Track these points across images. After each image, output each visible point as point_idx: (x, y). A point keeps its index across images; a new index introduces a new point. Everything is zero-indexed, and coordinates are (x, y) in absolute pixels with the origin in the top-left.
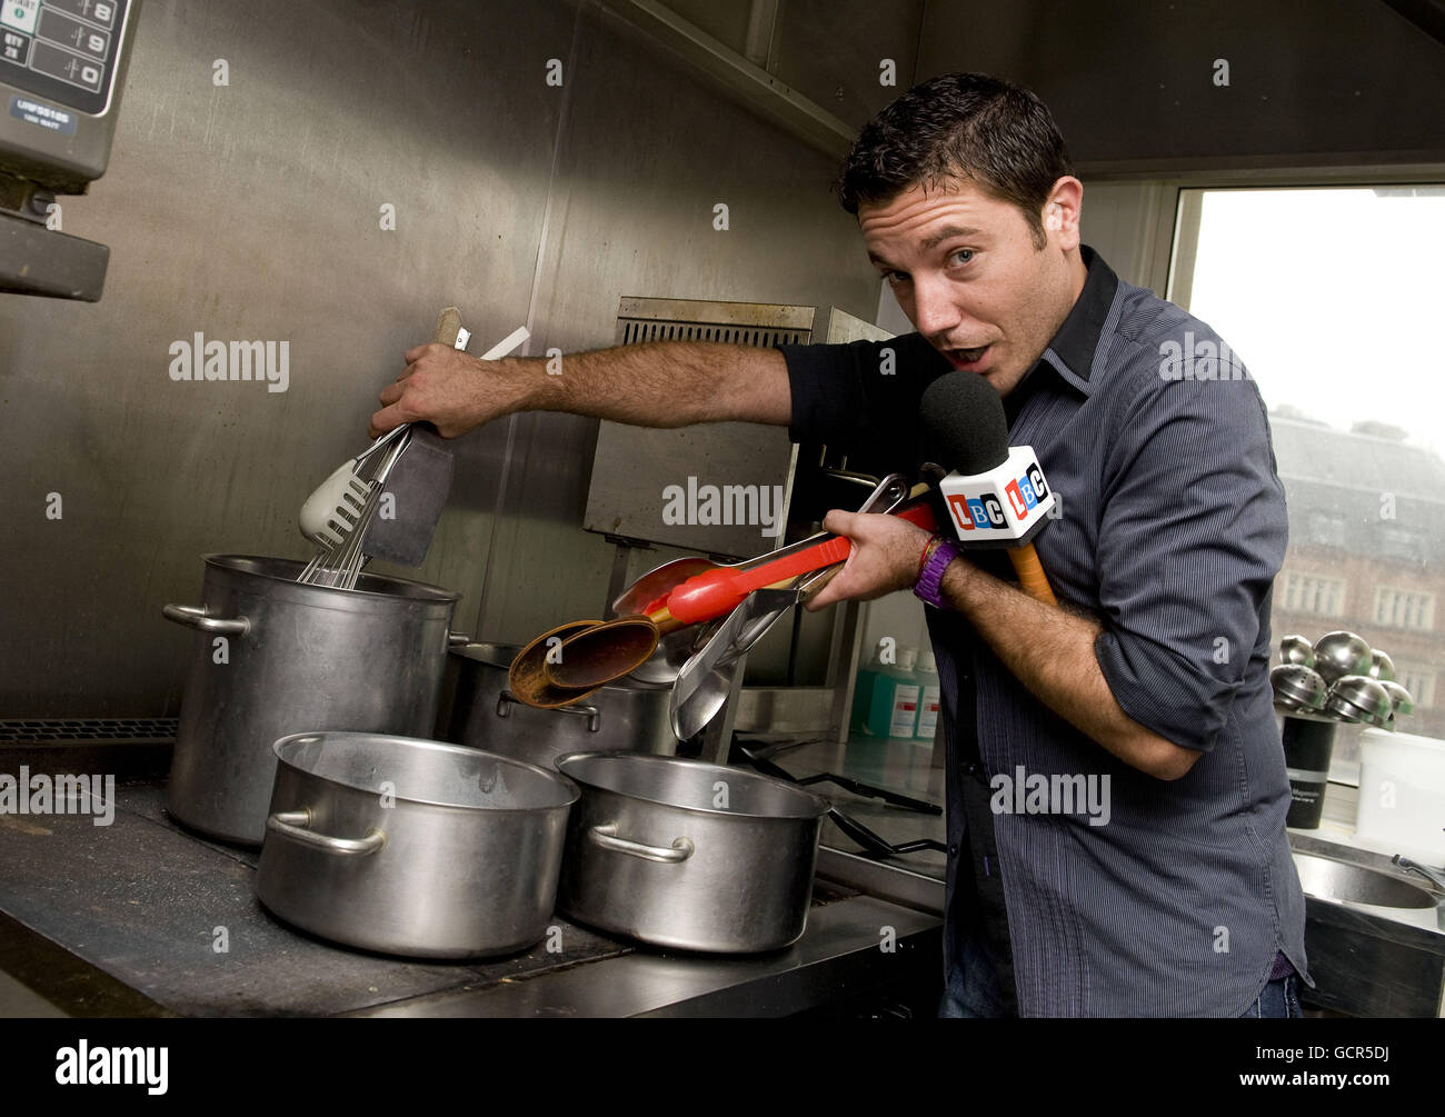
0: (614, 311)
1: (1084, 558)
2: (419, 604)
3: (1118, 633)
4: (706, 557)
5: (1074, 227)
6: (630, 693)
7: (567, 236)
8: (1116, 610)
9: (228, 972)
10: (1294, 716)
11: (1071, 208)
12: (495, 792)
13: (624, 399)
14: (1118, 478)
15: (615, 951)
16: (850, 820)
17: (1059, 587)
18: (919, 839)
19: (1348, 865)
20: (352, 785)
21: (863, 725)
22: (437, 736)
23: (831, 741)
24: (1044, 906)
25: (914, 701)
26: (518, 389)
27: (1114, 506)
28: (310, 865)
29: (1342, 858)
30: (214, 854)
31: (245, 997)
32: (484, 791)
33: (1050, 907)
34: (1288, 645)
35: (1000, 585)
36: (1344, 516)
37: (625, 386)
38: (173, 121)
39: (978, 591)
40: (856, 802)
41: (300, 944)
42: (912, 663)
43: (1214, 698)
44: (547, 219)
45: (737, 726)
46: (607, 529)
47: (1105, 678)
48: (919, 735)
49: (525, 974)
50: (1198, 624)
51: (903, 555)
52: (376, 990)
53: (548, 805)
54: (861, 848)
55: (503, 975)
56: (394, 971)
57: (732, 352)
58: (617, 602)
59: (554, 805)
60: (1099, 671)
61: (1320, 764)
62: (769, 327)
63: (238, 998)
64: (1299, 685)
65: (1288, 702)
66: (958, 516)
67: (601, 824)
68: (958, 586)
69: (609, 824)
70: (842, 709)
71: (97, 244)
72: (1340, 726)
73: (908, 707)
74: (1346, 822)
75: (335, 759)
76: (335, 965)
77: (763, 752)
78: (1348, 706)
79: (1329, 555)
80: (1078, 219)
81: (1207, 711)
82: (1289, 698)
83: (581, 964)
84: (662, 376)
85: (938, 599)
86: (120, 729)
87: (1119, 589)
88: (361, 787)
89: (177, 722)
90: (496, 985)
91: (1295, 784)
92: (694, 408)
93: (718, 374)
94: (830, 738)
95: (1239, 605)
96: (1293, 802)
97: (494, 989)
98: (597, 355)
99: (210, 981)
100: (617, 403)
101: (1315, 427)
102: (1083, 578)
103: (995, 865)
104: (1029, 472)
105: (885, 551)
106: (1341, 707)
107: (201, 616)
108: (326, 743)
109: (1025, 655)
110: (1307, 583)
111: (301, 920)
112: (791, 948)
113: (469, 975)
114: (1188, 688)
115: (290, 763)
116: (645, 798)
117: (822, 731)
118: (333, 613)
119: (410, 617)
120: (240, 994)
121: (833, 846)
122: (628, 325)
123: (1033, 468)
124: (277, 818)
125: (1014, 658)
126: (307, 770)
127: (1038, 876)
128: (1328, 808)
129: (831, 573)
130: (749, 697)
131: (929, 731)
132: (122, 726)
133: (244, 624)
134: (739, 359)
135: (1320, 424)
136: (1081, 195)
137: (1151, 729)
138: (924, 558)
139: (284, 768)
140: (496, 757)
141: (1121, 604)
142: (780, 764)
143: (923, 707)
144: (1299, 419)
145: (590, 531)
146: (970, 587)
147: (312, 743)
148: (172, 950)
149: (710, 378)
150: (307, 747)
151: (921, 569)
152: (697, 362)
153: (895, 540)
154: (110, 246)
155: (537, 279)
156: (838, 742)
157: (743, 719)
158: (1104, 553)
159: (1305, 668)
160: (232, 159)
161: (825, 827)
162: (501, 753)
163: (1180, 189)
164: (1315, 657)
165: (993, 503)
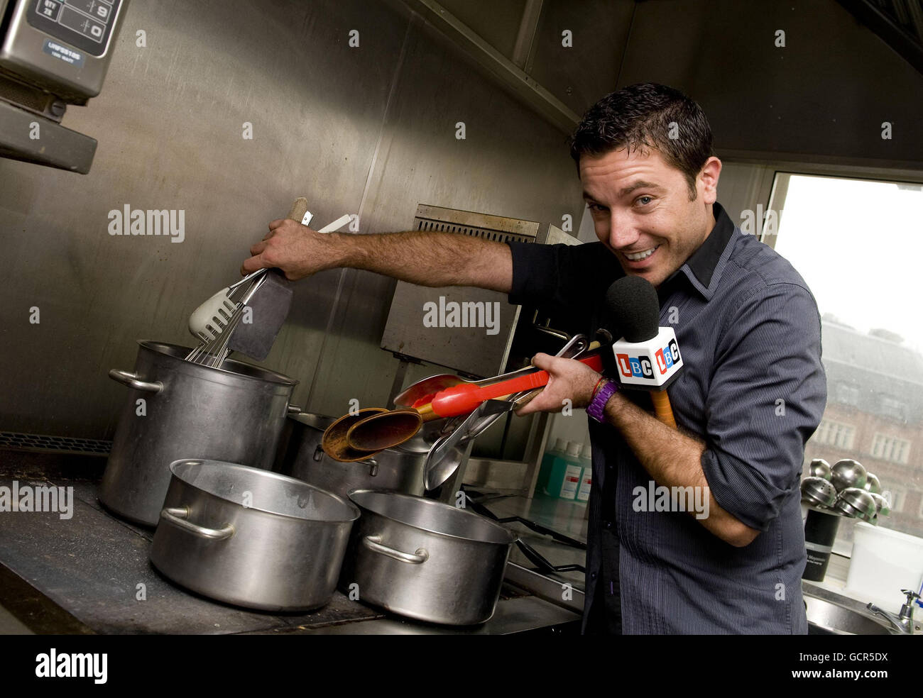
0: (413, 213)
1: (699, 402)
2: (271, 385)
3: (717, 452)
4: (455, 374)
5: (714, 190)
6: (399, 454)
7: (388, 163)
8: (718, 438)
9: (126, 606)
10: (815, 510)
11: (713, 177)
12: (307, 508)
13: (405, 266)
14: (726, 353)
15: (373, 615)
16: (529, 547)
17: (680, 418)
18: (572, 564)
19: (838, 606)
20: (218, 495)
21: (544, 489)
22: (274, 469)
23: (522, 496)
24: (646, 617)
25: (578, 476)
26: (338, 253)
27: (722, 371)
28: (185, 543)
29: (834, 601)
30: (125, 529)
31: (136, 622)
32: (300, 506)
33: (650, 618)
34: (815, 465)
35: (643, 413)
36: (858, 387)
37: (407, 258)
38: (148, 65)
39: (629, 416)
40: (536, 537)
41: (174, 592)
42: (578, 453)
43: (774, 499)
44: (377, 150)
45: (464, 481)
46: (395, 349)
47: (707, 480)
48: (578, 498)
49: (315, 625)
50: (769, 452)
51: (582, 387)
52: (219, 625)
53: (340, 520)
54: (534, 566)
55: (300, 624)
56: (232, 615)
57: (478, 243)
58: (397, 398)
59: (343, 520)
60: (703, 475)
61: (828, 541)
62: (509, 233)
63: (131, 622)
64: (819, 490)
65: (812, 500)
66: (622, 367)
67: (372, 535)
68: (616, 411)
69: (377, 535)
70: (532, 476)
71: (91, 138)
72: (843, 519)
73: (573, 480)
74: (842, 580)
75: (208, 477)
76: (194, 607)
77: (479, 499)
78: (849, 507)
79: (848, 411)
80: (716, 186)
81: (769, 507)
82: (812, 498)
83: (350, 622)
84: (431, 254)
85: (601, 417)
86: (75, 445)
87: (721, 424)
88: (223, 497)
89: (111, 444)
90: (295, 630)
91: (810, 552)
92: (449, 276)
93: (467, 256)
94: (522, 494)
95: (794, 442)
96: (808, 563)
97: (294, 632)
98: (391, 237)
99: (114, 610)
100: (401, 268)
101: (847, 330)
102: (696, 415)
103: (617, 587)
104: (670, 344)
105: (570, 382)
106: (845, 507)
107: (133, 378)
108: (204, 467)
109: (656, 459)
110: (831, 427)
111: (176, 577)
112: (484, 624)
113: (279, 622)
114: (759, 492)
115: (179, 477)
116: (401, 520)
117: (517, 490)
118: (216, 385)
119: (265, 392)
120: (132, 620)
121: (517, 563)
122: (421, 223)
123: (673, 341)
124: (167, 511)
125: (648, 460)
126: (190, 483)
127: (644, 598)
128: (830, 569)
129: (534, 394)
130: (474, 463)
131: (585, 496)
132: (76, 443)
133: (159, 387)
134: (482, 248)
135: (849, 327)
136: (720, 170)
137: (732, 514)
138: (596, 390)
139: (175, 480)
140: (309, 485)
141: (722, 434)
142: (490, 508)
143: (582, 481)
144: (836, 323)
145: (384, 349)
146: (624, 412)
147: (194, 466)
148: (92, 588)
149: (462, 258)
150: (191, 469)
151: (593, 397)
152: (454, 247)
153: (579, 376)
154: (98, 139)
155: (367, 187)
156: (526, 497)
157: (469, 477)
158: (713, 400)
159: (824, 480)
160: (182, 93)
161: (513, 550)
162: (313, 484)
163: (776, 172)
164: (832, 474)
165: (646, 362)
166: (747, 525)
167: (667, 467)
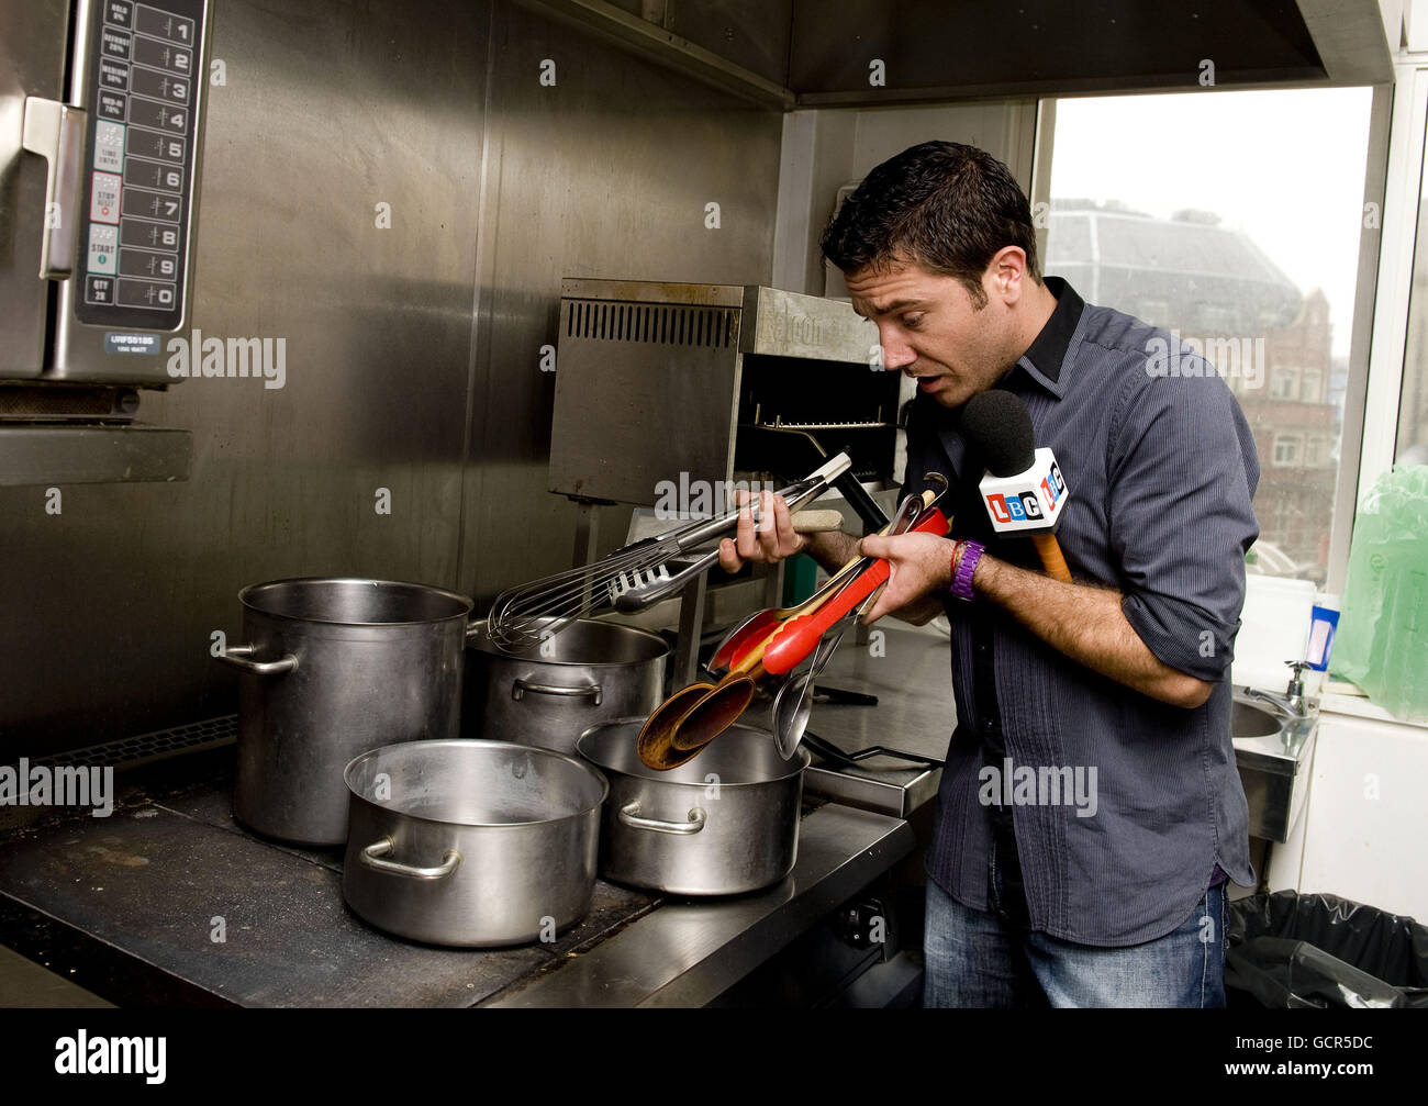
3: (1143, 594)
7: (501, 213)
8: (1140, 575)
11: (1017, 270)
12: (526, 777)
14: (1124, 463)
30: (291, 859)
32: (516, 776)
35: (1026, 574)
39: (1008, 584)
41: (396, 947)
43: (1228, 638)
46: (571, 490)
47: (1141, 638)
49: (584, 945)
51: (936, 567)
52: (472, 985)
55: (566, 950)
56: (481, 963)
60: (1132, 631)
62: (703, 306)
66: (995, 512)
67: (627, 805)
68: (990, 581)
69: (632, 801)
76: (431, 965)
81: (1224, 649)
83: (625, 924)
85: (970, 594)
87: (1142, 558)
90: (565, 961)
97: (565, 967)
101: (1139, 219)
104: (1052, 470)
105: (921, 565)
109: (1061, 629)
111: (396, 928)
113: (541, 955)
119: (434, 636)
122: (572, 305)
123: (1053, 466)
124: (366, 852)
125: (1050, 633)
133: (292, 662)
135: (1144, 215)
137: (1181, 671)
138: (953, 564)
140: (525, 748)
141: (1146, 569)
145: (554, 492)
146: (1001, 581)
151: (953, 574)
153: (930, 555)
165: (1030, 498)
166: (1202, 681)
167: (1080, 635)
